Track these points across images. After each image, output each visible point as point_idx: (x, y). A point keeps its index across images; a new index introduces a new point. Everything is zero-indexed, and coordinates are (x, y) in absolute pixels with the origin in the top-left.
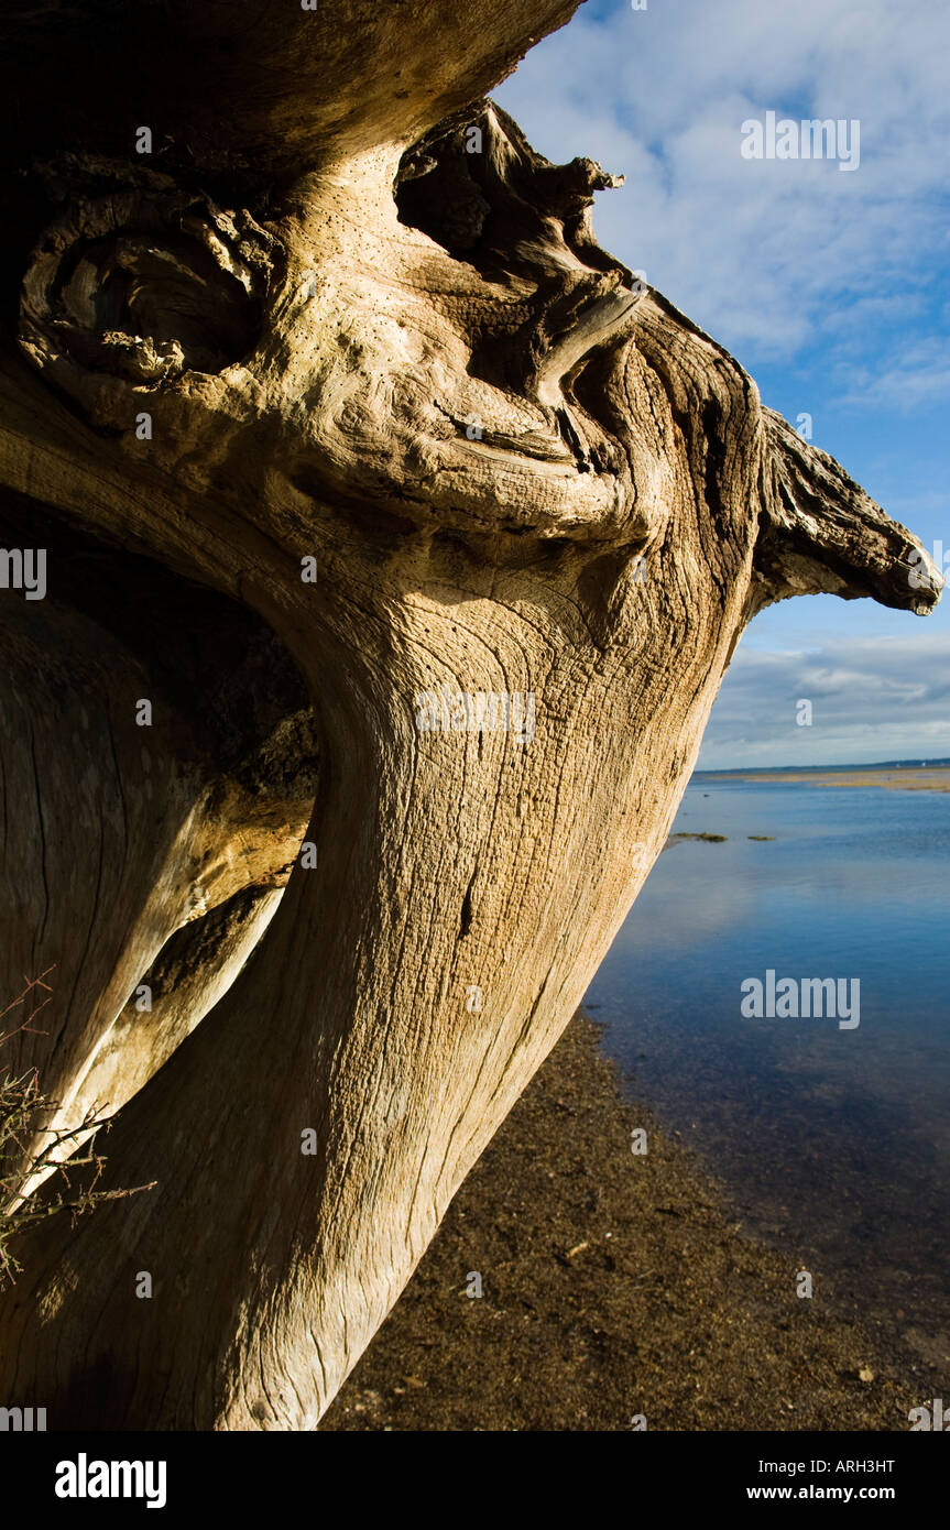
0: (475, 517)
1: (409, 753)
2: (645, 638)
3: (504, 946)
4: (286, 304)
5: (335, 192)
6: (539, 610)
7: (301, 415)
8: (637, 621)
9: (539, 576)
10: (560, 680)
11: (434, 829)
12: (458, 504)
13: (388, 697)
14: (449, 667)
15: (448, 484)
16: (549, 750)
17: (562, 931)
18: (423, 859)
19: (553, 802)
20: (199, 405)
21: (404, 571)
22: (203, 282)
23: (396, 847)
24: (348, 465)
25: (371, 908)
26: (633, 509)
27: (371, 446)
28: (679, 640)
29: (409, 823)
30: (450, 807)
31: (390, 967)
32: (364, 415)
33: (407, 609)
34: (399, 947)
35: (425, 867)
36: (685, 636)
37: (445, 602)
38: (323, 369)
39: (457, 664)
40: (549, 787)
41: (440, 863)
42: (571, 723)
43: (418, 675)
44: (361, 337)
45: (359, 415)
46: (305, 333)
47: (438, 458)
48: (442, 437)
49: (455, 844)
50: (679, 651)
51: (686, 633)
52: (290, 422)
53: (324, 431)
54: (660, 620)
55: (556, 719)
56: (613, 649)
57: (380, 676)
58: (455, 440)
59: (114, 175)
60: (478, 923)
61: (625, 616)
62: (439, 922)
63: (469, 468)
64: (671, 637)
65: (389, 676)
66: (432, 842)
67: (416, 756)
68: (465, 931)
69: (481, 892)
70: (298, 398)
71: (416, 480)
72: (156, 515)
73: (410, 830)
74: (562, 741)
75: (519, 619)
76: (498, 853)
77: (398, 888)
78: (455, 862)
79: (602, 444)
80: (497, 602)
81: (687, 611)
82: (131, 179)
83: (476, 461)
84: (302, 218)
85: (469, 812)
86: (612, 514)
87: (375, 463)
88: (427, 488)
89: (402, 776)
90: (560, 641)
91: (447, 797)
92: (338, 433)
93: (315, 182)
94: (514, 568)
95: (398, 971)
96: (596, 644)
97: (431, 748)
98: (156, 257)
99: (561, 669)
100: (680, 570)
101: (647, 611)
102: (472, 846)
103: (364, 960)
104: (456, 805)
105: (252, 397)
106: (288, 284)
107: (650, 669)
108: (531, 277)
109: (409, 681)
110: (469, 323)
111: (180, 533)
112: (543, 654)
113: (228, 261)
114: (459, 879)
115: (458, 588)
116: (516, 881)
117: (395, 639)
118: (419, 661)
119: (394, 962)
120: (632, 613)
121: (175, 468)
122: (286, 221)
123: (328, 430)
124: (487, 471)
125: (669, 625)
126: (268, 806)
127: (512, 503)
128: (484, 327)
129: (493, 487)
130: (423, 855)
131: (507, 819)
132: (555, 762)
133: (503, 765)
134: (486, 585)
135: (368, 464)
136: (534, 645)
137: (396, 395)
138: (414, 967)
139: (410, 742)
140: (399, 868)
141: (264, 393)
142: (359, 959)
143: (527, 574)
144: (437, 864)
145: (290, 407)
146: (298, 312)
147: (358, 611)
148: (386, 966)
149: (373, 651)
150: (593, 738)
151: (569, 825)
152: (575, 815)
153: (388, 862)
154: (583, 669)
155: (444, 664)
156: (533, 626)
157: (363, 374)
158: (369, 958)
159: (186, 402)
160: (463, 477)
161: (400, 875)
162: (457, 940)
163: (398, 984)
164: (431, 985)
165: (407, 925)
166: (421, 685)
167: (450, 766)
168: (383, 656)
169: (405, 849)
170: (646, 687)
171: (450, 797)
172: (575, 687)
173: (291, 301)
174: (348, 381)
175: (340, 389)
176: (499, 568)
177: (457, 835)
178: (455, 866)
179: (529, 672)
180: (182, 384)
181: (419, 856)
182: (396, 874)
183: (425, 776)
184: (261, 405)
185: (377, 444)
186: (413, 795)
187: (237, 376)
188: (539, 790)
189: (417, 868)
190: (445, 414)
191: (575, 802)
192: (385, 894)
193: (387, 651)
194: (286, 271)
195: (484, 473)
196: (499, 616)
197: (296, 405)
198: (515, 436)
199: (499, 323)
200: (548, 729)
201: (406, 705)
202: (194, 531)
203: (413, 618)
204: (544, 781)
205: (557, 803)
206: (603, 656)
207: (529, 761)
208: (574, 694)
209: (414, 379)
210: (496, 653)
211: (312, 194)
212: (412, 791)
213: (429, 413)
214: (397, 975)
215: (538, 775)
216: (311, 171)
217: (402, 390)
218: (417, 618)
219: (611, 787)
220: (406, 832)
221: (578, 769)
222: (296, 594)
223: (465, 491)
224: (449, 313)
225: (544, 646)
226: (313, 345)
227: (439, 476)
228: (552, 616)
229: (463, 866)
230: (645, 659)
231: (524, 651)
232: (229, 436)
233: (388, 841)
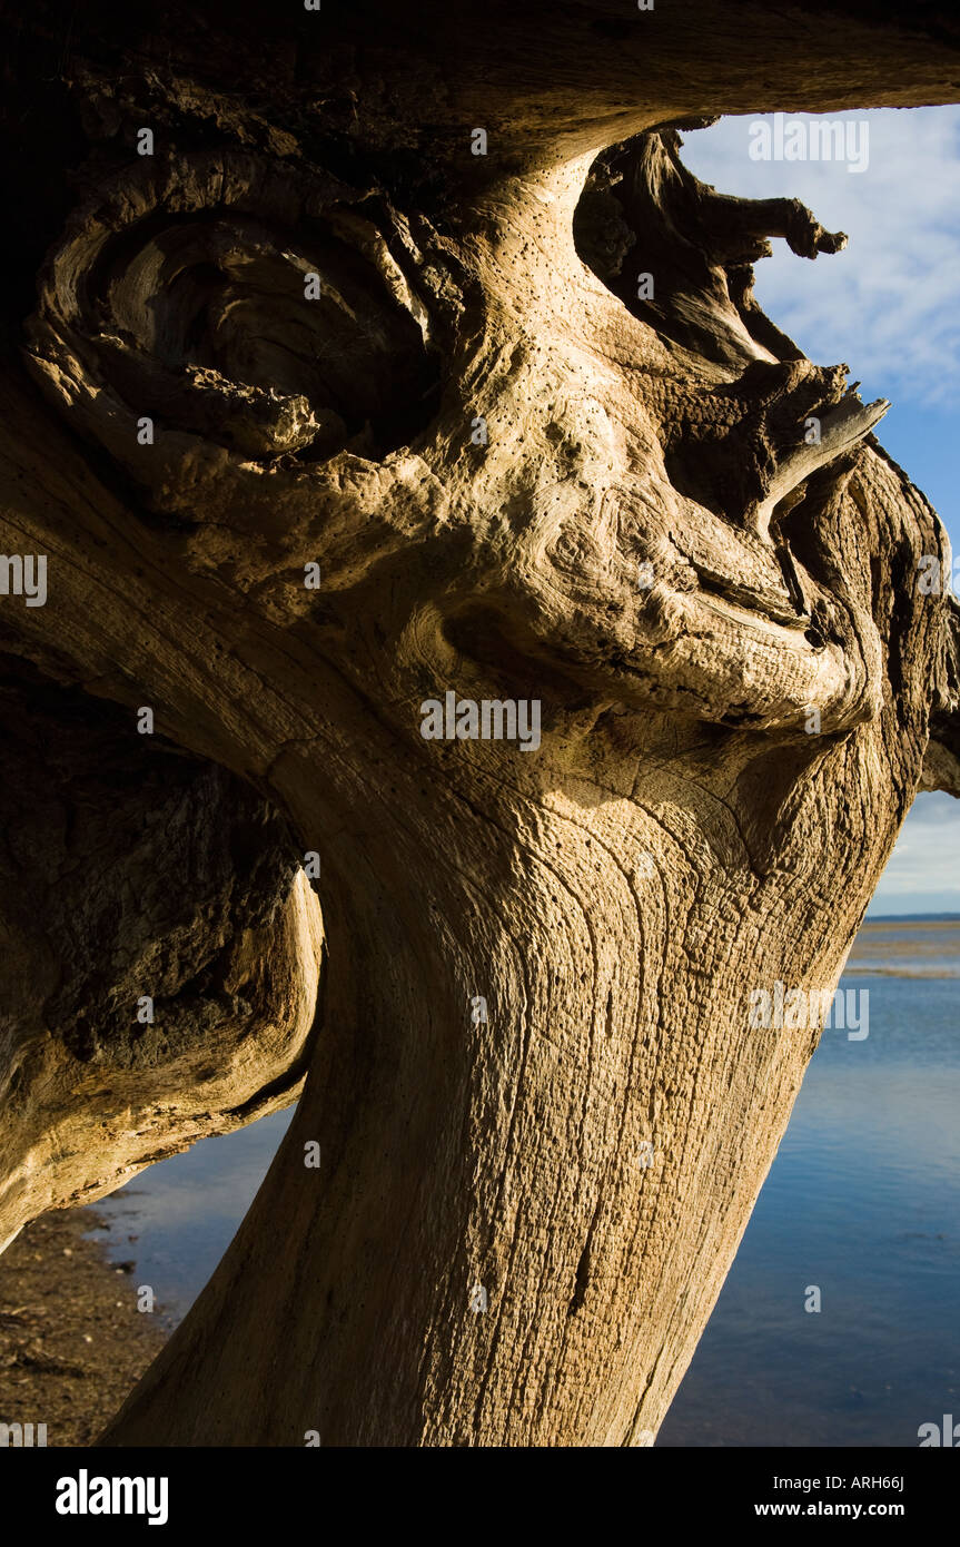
0: (706, 700)
1: (518, 1027)
2: (814, 861)
3: (620, 1321)
4: (485, 370)
5: (538, 210)
6: (686, 817)
7: (504, 537)
8: (809, 839)
9: (692, 769)
10: (707, 917)
11: (550, 1144)
12: (691, 683)
13: (494, 943)
14: (578, 899)
15: (688, 655)
16: (689, 1020)
17: (682, 1285)
18: (533, 1191)
19: (690, 1096)
20: (350, 506)
21: (549, 761)
22: (352, 314)
23: (496, 1175)
24: (561, 619)
25: (451, 1274)
26: (862, 696)
27: (597, 594)
28: (851, 865)
29: (515, 1135)
30: (572, 1109)
31: (476, 1366)
32: (588, 547)
33: (542, 815)
34: (491, 1335)
35: (536, 1205)
36: (858, 860)
37: (585, 804)
38: (526, 470)
39: (587, 895)
40: (687, 1076)
41: (556, 1197)
42: (716, 982)
43: (540, 910)
44: (576, 431)
45: (581, 546)
46: (509, 416)
47: (682, 618)
48: (683, 588)
49: (576, 1167)
50: (849, 879)
51: (861, 855)
52: (486, 547)
53: (533, 565)
54: (835, 837)
55: (698, 974)
56: (775, 876)
57: (485, 913)
58: (697, 593)
59: (214, 117)
60: (596, 1288)
61: (797, 832)
62: (550, 1290)
63: (716, 635)
64: (844, 861)
65: (498, 911)
66: (547, 1166)
67: (528, 1033)
68: (576, 1303)
69: (603, 1238)
70: (494, 509)
71: (648, 646)
72: (177, 646)
73: (517, 1147)
74: (705, 1007)
75: (660, 830)
76: (625, 1177)
77: (496, 1241)
78: (576, 1194)
79: (821, 601)
80: (637, 803)
81: (865, 825)
82: (240, 131)
83: (723, 626)
84: (495, 241)
85: (594, 1117)
86: (840, 701)
87: (599, 618)
88: (661, 659)
89: (507, 1064)
90: (707, 861)
91: (568, 1094)
92: (551, 570)
93: (517, 192)
94: (662, 756)
95: (489, 1373)
96: (753, 868)
97: (548, 1020)
98: (293, 266)
99: (708, 902)
100: (862, 769)
101: (823, 825)
102: (596, 1168)
103: (436, 1357)
104: (580, 1108)
105: (430, 501)
106: (487, 339)
107: (813, 904)
108: (697, 348)
109: (526, 919)
110: (668, 414)
111: (208, 677)
112: (684, 880)
113: (406, 292)
114: (579, 1221)
115: (597, 783)
116: (641, 1218)
117: (518, 856)
118: (545, 891)
119: (483, 1358)
120: (805, 828)
121: (258, 588)
122: (470, 241)
123: (539, 564)
124: (736, 640)
125: (845, 845)
126: (99, 1080)
127: (758, 686)
128: (686, 423)
129: (741, 663)
130: (533, 1186)
131: (637, 1124)
132: (696, 1038)
133: (634, 1043)
134: (625, 780)
135: (589, 620)
136: (675, 865)
137: (622, 520)
138: (511, 1364)
139: (520, 1011)
140: (499, 1207)
141: (447, 497)
142: (428, 1356)
143: (678, 766)
144: (552, 1199)
145: (485, 524)
146: (502, 385)
147: (470, 813)
148: (471, 1366)
149: (480, 872)
150: (738, 1000)
151: (702, 1128)
152: (711, 1114)
153: (483, 1199)
154: (736, 902)
155: (572, 893)
156: (675, 838)
157: (583, 486)
158: (445, 1355)
159: (331, 499)
160: (708, 647)
161: (500, 1218)
162: (568, 1316)
163: (487, 1394)
164: (532, 1392)
165: (505, 1299)
166: (541, 925)
167: (573, 1048)
168: (494, 881)
169: (509, 1177)
170: (805, 929)
171: (572, 1095)
172: (725, 928)
173: (492, 366)
174: (564, 492)
175: (557, 506)
176: (647, 756)
177: (580, 1152)
178: (576, 1200)
179: (667, 905)
180: (326, 469)
181: (527, 1187)
182: (493, 1217)
183: (538, 1063)
184: (442, 515)
185: (604, 591)
186: (522, 1093)
187: (410, 468)
188: (675, 1080)
189: (524, 1206)
190: (682, 554)
191: (712, 1096)
192: (476, 1250)
193: (501, 876)
194: (485, 321)
195: (732, 643)
196: (638, 824)
197: (495, 522)
198: (760, 592)
199: (705, 421)
200: (689, 989)
201: (518, 955)
202: (236, 676)
203: (547, 828)
204: (681, 1066)
205: (694, 1097)
206: (762, 885)
207: (665, 1038)
208: (723, 938)
209: (643, 500)
210: (630, 877)
211: (509, 208)
212: (520, 1086)
213: (665, 550)
214: (486, 1379)
215: (675, 1057)
216: (512, 175)
217: (630, 514)
218: (552, 828)
219: (752, 1070)
220: (509, 1151)
221: (719, 1047)
222: (374, 782)
223: (706, 666)
224: (644, 397)
225: (687, 869)
226: (516, 435)
227: (679, 644)
228: (700, 824)
229: (585, 1201)
230: (810, 891)
231: (663, 875)
232: (379, 555)
233: (484, 1165)
